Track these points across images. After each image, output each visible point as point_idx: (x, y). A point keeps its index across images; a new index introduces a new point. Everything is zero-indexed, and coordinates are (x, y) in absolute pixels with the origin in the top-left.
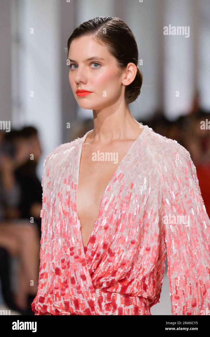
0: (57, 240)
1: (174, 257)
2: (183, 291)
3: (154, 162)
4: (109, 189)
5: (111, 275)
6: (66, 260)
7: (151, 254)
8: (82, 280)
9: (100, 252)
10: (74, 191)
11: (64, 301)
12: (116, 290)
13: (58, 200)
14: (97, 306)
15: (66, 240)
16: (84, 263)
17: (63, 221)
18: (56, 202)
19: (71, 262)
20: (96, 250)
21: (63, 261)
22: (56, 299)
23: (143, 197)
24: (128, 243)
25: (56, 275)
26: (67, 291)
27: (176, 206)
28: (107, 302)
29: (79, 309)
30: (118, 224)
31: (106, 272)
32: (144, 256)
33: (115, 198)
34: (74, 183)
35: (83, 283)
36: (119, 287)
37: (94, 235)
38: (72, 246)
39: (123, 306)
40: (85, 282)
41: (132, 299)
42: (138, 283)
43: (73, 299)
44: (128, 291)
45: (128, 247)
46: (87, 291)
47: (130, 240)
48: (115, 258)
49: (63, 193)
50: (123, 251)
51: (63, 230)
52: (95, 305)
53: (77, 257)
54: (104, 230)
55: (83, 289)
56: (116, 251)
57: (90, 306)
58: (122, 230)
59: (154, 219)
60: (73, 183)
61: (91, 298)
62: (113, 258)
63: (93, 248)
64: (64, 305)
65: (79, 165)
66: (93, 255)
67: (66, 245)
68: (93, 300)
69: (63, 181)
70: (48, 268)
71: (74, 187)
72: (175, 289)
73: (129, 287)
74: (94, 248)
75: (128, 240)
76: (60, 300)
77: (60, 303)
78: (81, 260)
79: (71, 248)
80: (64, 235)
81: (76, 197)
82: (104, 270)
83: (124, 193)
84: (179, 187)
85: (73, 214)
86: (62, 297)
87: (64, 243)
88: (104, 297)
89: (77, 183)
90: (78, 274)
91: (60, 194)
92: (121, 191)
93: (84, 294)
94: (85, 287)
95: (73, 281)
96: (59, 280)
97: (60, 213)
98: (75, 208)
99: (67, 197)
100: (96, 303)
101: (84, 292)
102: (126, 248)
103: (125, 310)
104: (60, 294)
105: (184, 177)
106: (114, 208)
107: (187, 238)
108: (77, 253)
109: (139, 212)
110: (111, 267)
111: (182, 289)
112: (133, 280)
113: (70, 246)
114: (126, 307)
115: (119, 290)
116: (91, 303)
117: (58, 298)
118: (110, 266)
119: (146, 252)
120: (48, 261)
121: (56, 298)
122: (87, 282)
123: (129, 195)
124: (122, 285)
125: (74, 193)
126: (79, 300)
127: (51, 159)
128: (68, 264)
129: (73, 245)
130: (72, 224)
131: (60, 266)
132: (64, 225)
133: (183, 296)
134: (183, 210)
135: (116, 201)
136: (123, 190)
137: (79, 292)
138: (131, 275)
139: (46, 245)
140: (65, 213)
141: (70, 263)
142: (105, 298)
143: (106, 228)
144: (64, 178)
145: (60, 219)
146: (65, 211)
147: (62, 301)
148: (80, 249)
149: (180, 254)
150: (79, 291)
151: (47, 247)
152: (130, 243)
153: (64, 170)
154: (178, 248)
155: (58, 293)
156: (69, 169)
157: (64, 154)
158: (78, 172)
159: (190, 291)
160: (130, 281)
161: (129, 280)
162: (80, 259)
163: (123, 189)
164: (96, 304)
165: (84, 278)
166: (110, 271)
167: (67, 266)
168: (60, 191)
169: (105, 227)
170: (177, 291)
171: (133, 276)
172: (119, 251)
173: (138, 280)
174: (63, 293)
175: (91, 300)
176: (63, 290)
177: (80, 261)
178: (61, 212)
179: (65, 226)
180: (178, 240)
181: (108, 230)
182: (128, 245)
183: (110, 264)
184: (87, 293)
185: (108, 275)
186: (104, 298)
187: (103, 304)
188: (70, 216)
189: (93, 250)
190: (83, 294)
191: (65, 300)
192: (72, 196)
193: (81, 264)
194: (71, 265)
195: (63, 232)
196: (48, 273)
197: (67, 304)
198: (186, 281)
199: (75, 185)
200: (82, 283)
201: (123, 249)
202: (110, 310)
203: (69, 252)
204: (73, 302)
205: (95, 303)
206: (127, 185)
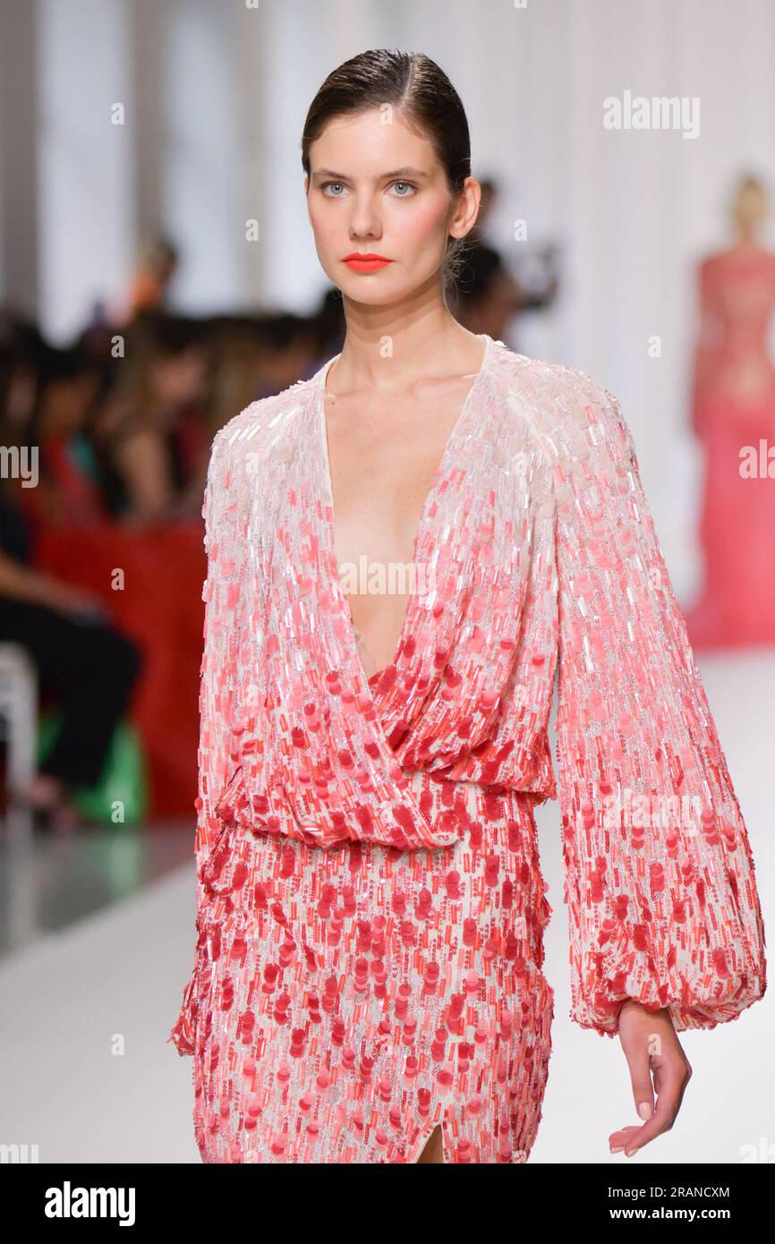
0: (288, 656)
1: (588, 681)
2: (617, 770)
3: (533, 431)
4: (433, 513)
5: (455, 733)
6: (317, 706)
7: (547, 673)
8: (369, 757)
9: (428, 677)
10: (327, 525)
11: (330, 813)
12: (470, 775)
13: (280, 551)
14: (419, 821)
15: (313, 656)
16: (369, 712)
17: (301, 604)
18: (276, 555)
19: (332, 711)
20: (418, 672)
21: (310, 710)
22: (307, 808)
23: (522, 526)
24: (492, 647)
25: (296, 749)
26: (331, 788)
27: (594, 548)
28: (444, 808)
29: (372, 832)
30: (466, 600)
31: (441, 725)
32: (528, 679)
33: (455, 533)
34: (324, 504)
35: (375, 765)
36: (477, 767)
37: (411, 633)
38: (333, 669)
39: (481, 819)
40: (378, 762)
41: (503, 803)
42: (525, 754)
43: (352, 807)
44: (500, 777)
45: (492, 658)
46: (387, 784)
47: (497, 639)
48: (461, 689)
49: (293, 528)
50: (481, 668)
51: (301, 628)
52: (416, 819)
53: (348, 699)
54: (433, 621)
55: (375, 780)
56: (464, 673)
57: (400, 824)
58: (476, 617)
59: (549, 583)
60: (319, 504)
61: (401, 800)
62: (454, 690)
63: (409, 668)
64: (331, 824)
65: (326, 457)
66: (409, 686)
67: (314, 666)
68: (406, 806)
69: (286, 498)
70: (262, 732)
71: (324, 515)
72: (597, 766)
73: (501, 765)
74: (411, 669)
75: (492, 640)
76: (320, 811)
77: (321, 818)
78: (362, 704)
79: (329, 674)
80: (305, 641)
81: (333, 541)
82: (434, 720)
83: (476, 519)
84: (602, 499)
85: (331, 585)
86: (322, 802)
87: (307, 663)
88: (435, 794)
89: (331, 504)
90: (358, 743)
91: (284, 532)
92: (466, 514)
93: (379, 794)
94: (381, 774)
95: (346, 761)
96: (306, 760)
97: (289, 585)
98: (334, 570)
99: (307, 541)
100: (416, 811)
101: (379, 788)
102: (488, 659)
103: (486, 830)
104: (315, 796)
105: (614, 469)
106: (456, 558)
107: (627, 634)
108: (349, 687)
109: (518, 564)
110: (452, 713)
111: (616, 767)
112: (508, 747)
113: (326, 669)
114: (490, 823)
115: (478, 775)
116: (403, 815)
117: (312, 807)
118: (449, 711)
119: (533, 669)
120: (260, 716)
121: (306, 804)
122: (383, 762)
123: (490, 522)
124: (482, 762)
125: (327, 530)
126: (369, 809)
127: (233, 444)
128: (327, 716)
129: (336, 667)
130: (329, 611)
131: (303, 725)
132: (303, 614)
133: (618, 784)
134: (614, 560)
135: (457, 540)
136: (473, 509)
137: (368, 789)
138: (501, 733)
139: (249, 672)
140: (304, 584)
141: (331, 714)
142: (438, 796)
143: (438, 613)
144: (286, 490)
145: (291, 601)
146: (303, 577)
147: (325, 813)
148: (356, 677)
149: (604, 674)
150: (367, 785)
151: (251, 677)
152: (497, 647)
153: (284, 470)
154: (600, 656)
155: (309, 792)
156: (296, 467)
157: (270, 426)
158: (328, 474)
159: (635, 770)
160: (500, 747)
161: (498, 745)
162: (359, 702)
163: (470, 507)
164: (416, 816)
165: (372, 750)
166: (451, 721)
167: (324, 723)
168: (282, 524)
169: (434, 611)
170: (602, 772)
171: (506, 733)
172: (471, 669)
173: (522, 745)
174: (323, 793)
175: (402, 807)
176: (322, 784)
177: (358, 707)
178: (291, 582)
179: (308, 617)
180: (600, 637)
181: (444, 619)
182: (494, 652)
183: (450, 704)
184: (389, 789)
185: (449, 734)
186: (435, 798)
187: (434, 812)
188: (322, 591)
189: (408, 672)
190: (376, 793)
191: (332, 810)
192: (323, 538)
193: (361, 717)
194: (333, 718)
195: (302, 634)
196: (262, 742)
197: (338, 819)
198: (623, 745)
199: (327, 508)
200: (372, 766)
201: (480, 664)
202: (451, 829)
203: (324, 686)
204: (353, 815)
205: (414, 812)
206: (479, 498)
